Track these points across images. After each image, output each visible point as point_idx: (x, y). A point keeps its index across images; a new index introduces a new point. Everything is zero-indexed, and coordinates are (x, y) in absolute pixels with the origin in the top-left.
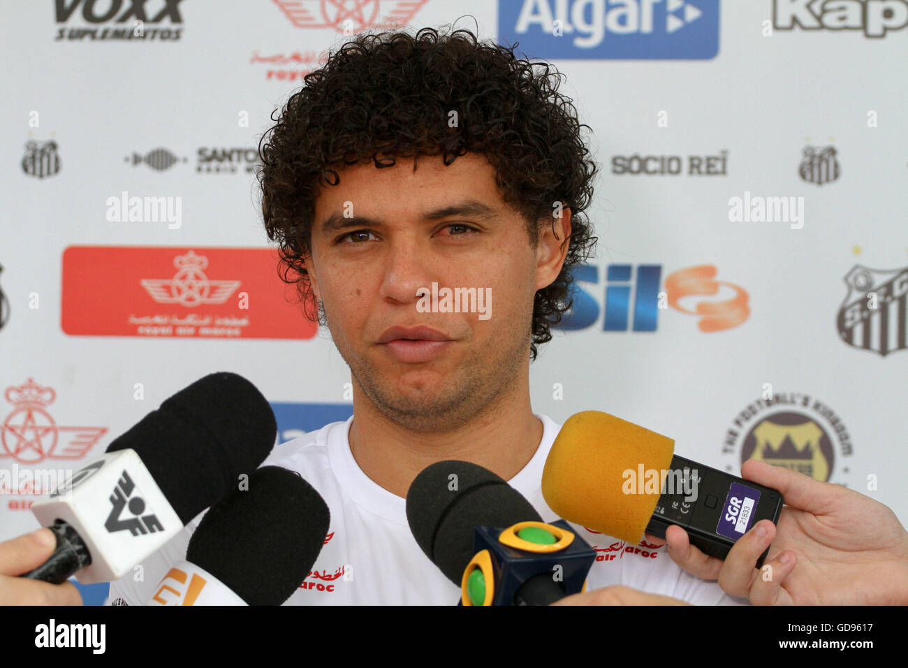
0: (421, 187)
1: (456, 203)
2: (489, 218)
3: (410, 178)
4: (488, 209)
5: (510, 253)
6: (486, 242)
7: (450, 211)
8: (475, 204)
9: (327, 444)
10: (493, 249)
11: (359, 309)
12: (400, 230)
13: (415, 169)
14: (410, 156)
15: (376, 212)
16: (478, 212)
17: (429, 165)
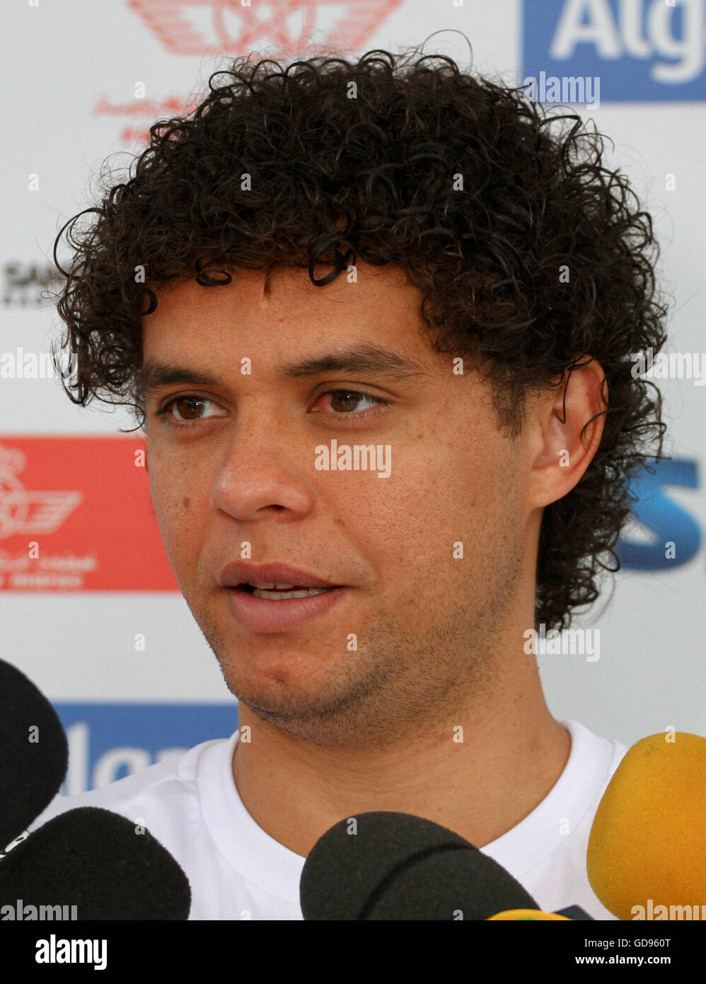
0: (281, 320)
1: (340, 349)
2: (402, 377)
3: (264, 305)
4: (399, 362)
5: (451, 445)
6: (407, 424)
7: (329, 364)
8: (374, 353)
9: (197, 776)
10: (420, 437)
11: (187, 530)
12: (248, 394)
13: (268, 290)
14: (260, 268)
15: (207, 361)
16: (380, 367)
17: (290, 284)
